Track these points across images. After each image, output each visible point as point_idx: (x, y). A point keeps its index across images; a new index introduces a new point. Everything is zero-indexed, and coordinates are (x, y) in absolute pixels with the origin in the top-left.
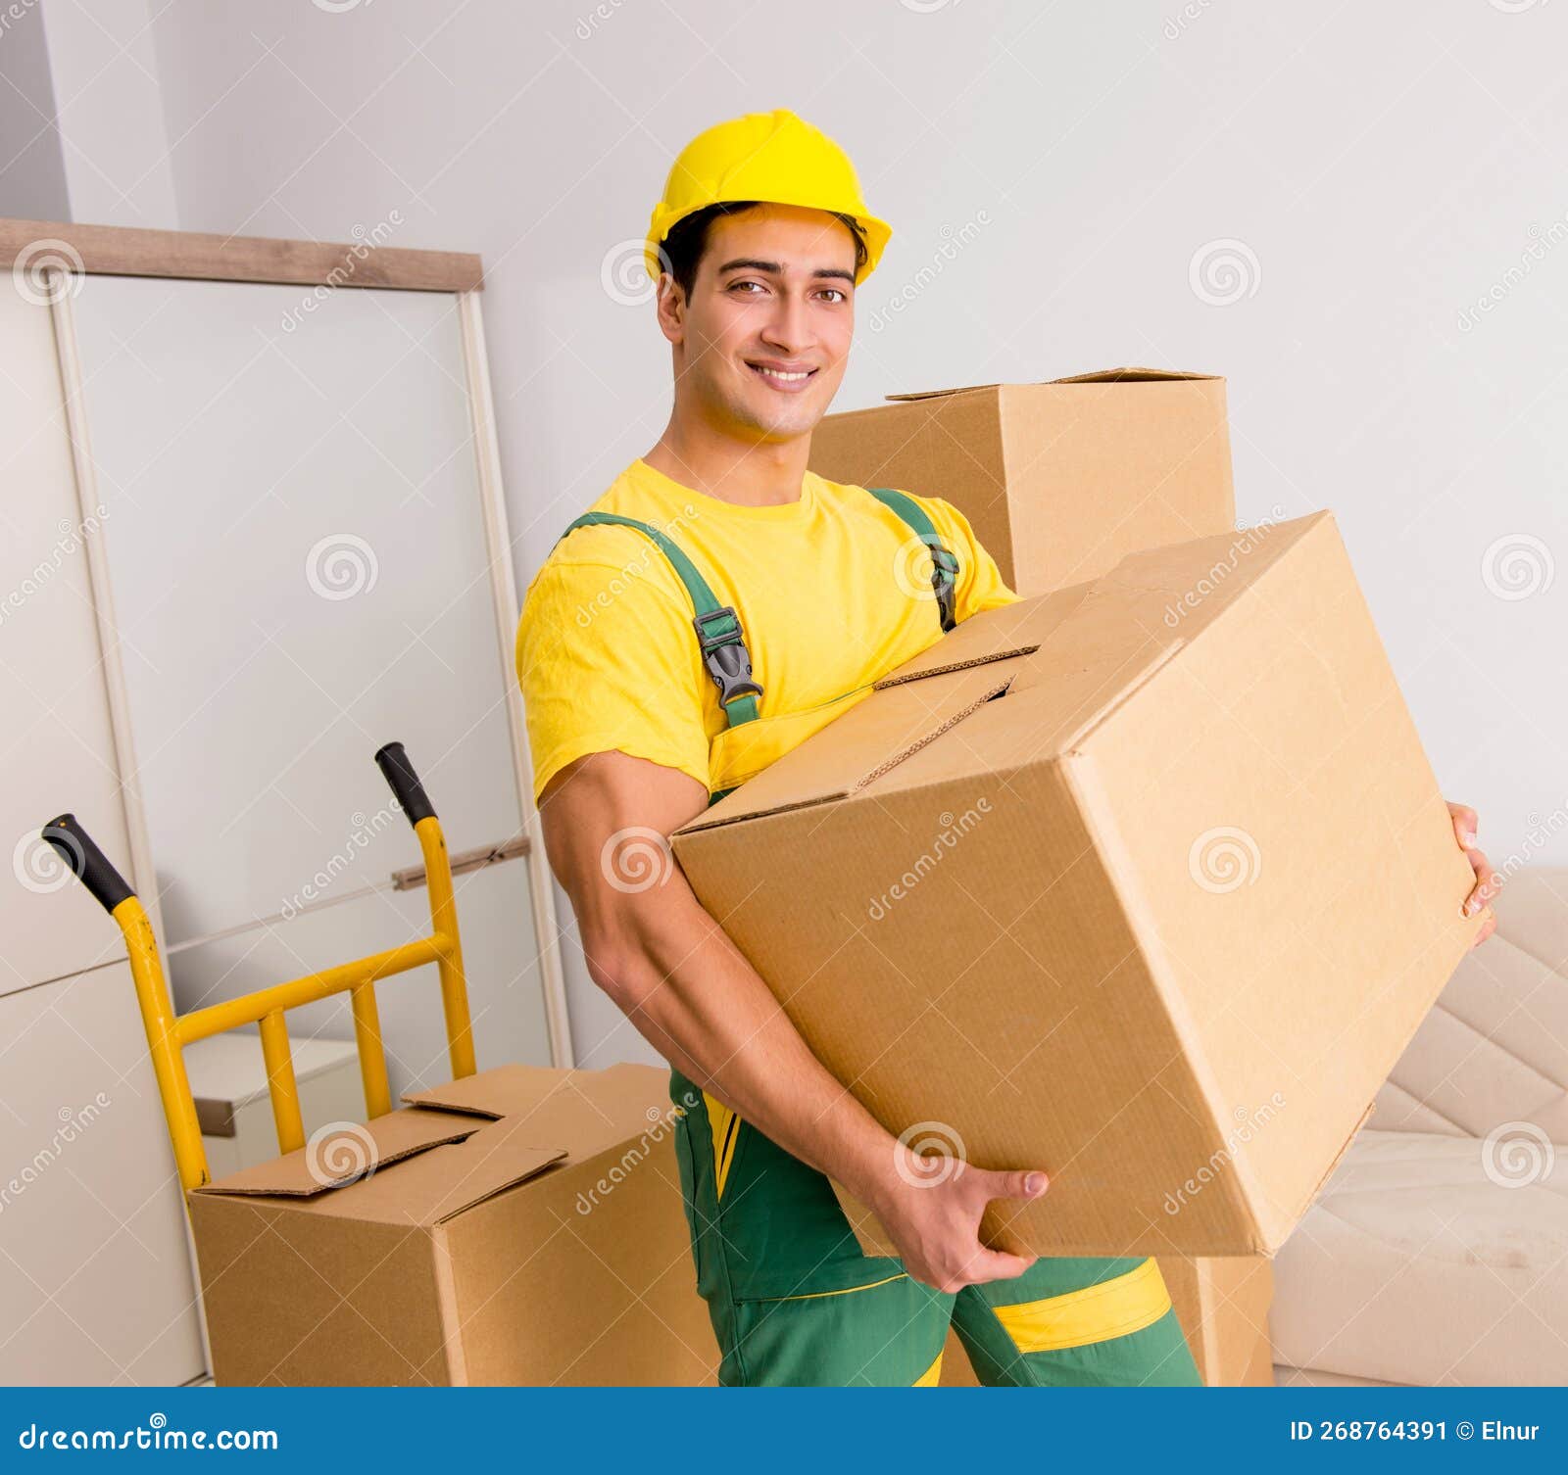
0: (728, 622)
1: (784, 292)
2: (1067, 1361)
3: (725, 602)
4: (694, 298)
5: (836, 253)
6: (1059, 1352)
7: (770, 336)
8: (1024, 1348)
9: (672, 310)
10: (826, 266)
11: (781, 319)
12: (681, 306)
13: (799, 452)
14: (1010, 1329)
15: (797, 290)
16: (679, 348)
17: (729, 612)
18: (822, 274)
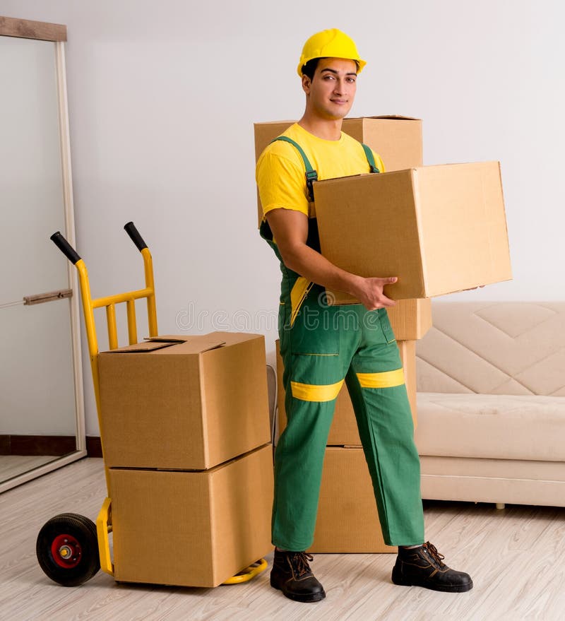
0: (314, 174)
1: (338, 79)
2: (373, 391)
3: (314, 169)
4: (313, 81)
5: (352, 69)
6: (371, 389)
7: (336, 92)
8: (362, 386)
9: (306, 85)
10: (349, 72)
11: (338, 86)
12: (309, 84)
13: (339, 123)
14: (360, 380)
15: (342, 79)
16: (308, 95)
17: (315, 171)
18: (348, 74)
